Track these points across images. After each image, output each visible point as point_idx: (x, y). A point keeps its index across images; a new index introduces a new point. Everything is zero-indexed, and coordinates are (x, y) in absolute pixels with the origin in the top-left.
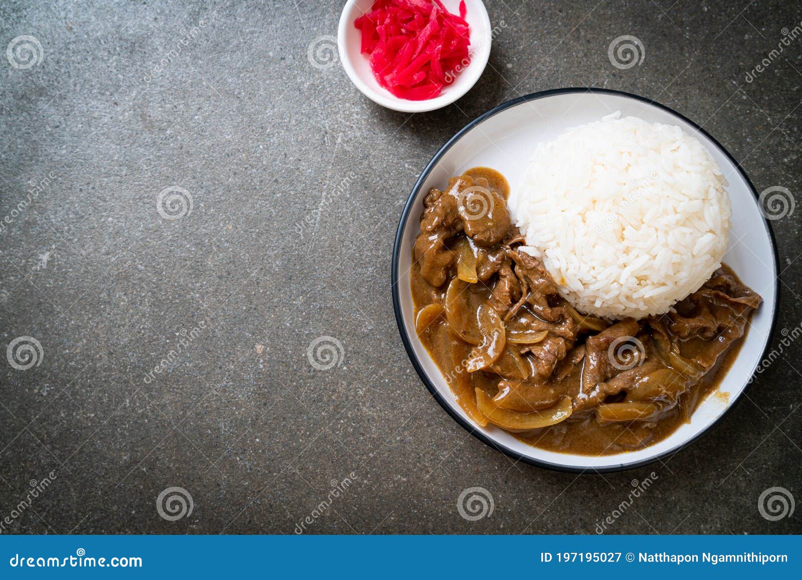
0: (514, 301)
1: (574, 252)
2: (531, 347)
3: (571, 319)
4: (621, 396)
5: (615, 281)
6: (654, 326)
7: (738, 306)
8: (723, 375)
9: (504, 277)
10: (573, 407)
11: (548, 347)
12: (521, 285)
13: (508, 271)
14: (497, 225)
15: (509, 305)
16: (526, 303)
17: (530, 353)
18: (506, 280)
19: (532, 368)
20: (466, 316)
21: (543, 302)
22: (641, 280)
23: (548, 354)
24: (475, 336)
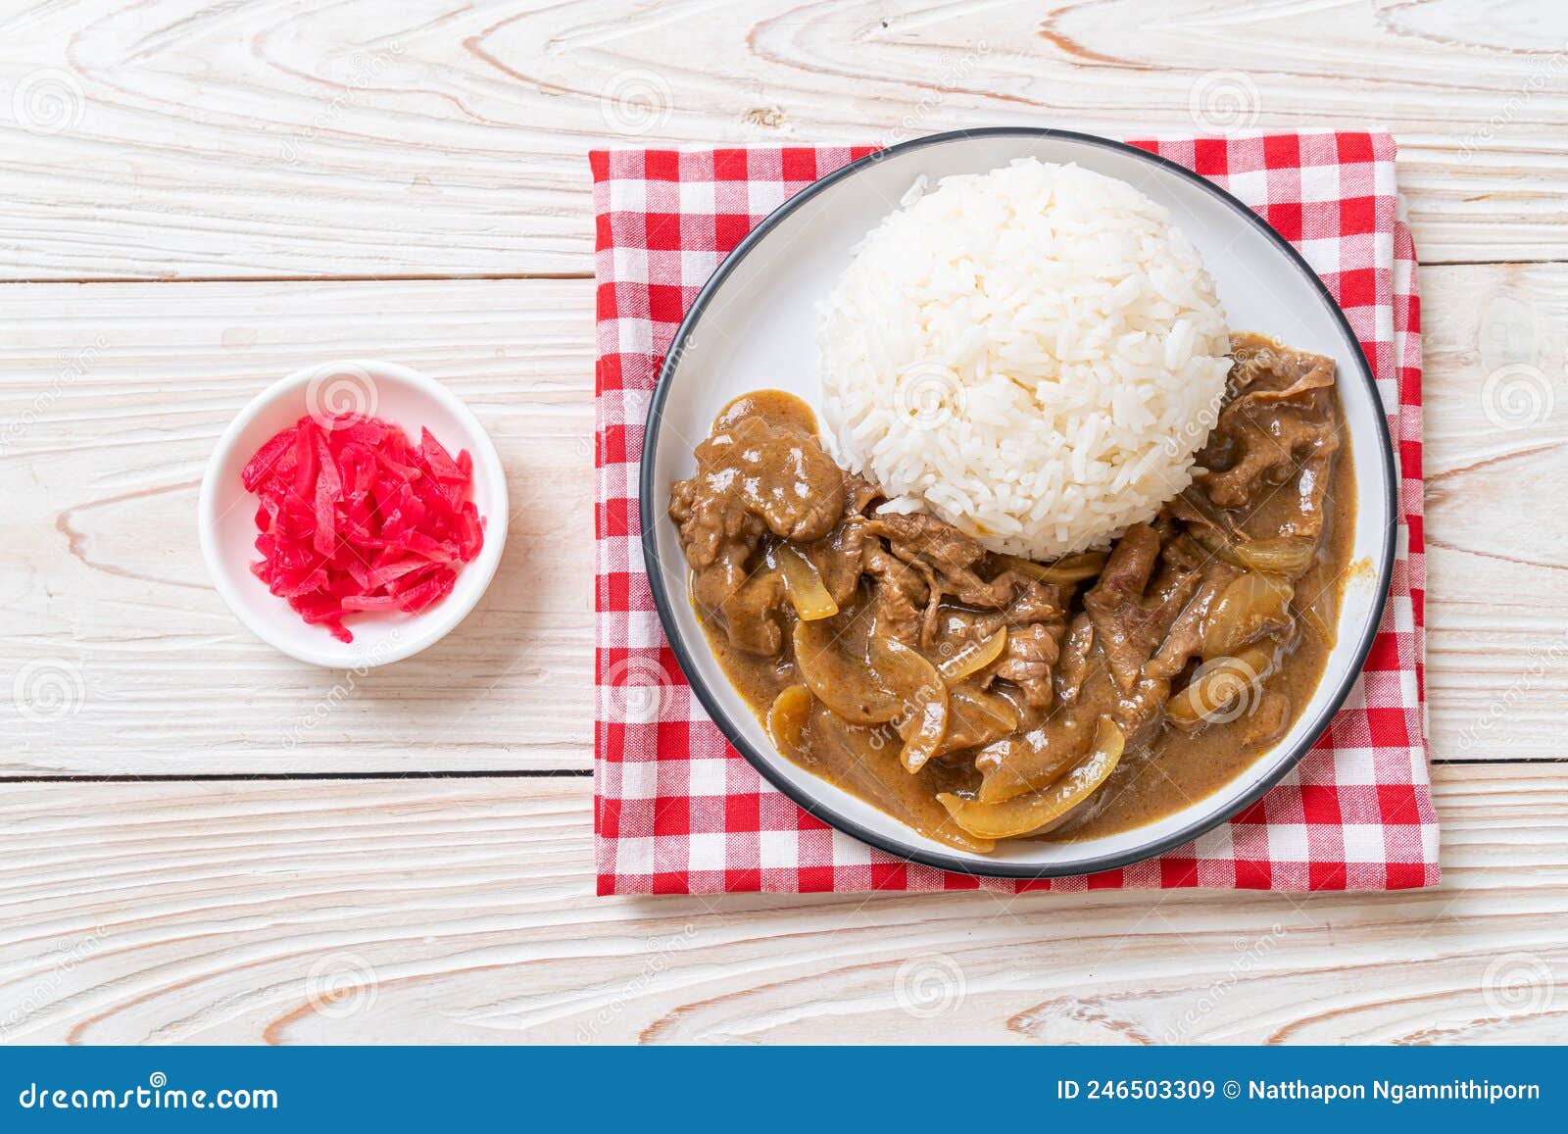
0: (922, 604)
1: (970, 472)
2: (993, 670)
3: (1033, 582)
4: (1194, 664)
5: (1066, 485)
6: (1183, 515)
7: (1301, 397)
8: (1350, 529)
9: (882, 573)
10: (1121, 730)
11: (1022, 650)
12: (916, 570)
13: (883, 559)
14: (818, 490)
15: (916, 617)
16: (944, 598)
17: (998, 681)
18: (888, 577)
19: (1015, 704)
20: (851, 678)
21: (973, 580)
22: (1110, 458)
23: (1029, 664)
24: (887, 705)
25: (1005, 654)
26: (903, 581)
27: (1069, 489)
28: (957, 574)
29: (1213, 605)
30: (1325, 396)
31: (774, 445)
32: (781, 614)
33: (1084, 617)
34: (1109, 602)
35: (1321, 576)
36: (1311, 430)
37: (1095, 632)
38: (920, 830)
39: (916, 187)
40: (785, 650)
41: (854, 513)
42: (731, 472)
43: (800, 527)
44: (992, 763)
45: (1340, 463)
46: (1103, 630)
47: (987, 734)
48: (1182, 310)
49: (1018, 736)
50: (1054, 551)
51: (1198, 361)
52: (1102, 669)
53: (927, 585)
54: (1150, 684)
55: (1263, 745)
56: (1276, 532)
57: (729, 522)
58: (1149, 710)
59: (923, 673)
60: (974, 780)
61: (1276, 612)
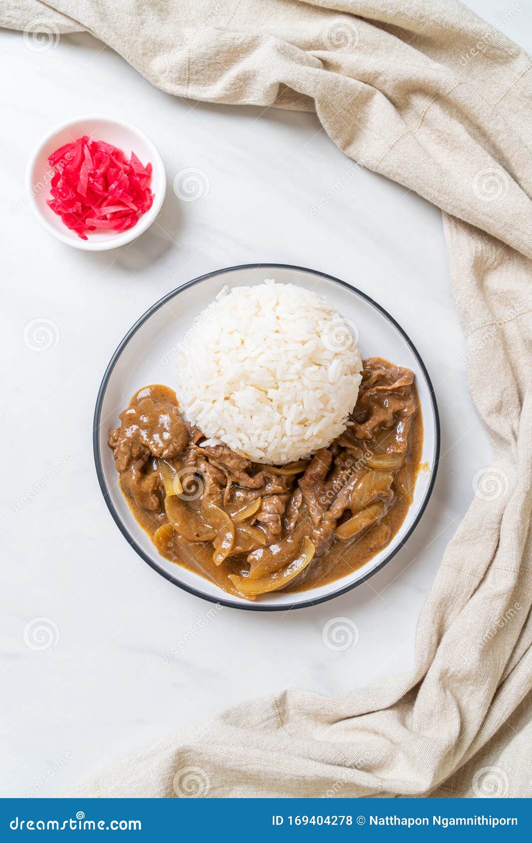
0: (223, 486)
1: (239, 430)
2: (255, 517)
3: (273, 476)
4: (347, 513)
6: (343, 444)
7: (399, 389)
8: (420, 448)
9: (205, 472)
10: (313, 543)
11: (268, 508)
12: (221, 471)
13: (205, 465)
14: (175, 435)
15: (220, 493)
16: (233, 483)
17: (258, 522)
18: (207, 474)
19: (265, 532)
20: (192, 520)
21: (245, 476)
22: (304, 423)
23: (270, 515)
24: (208, 532)
25: (260, 510)
26: (214, 476)
27: (284, 438)
28: (237, 474)
29: (356, 486)
30: (409, 389)
31: (154, 413)
32: (159, 492)
33: (298, 491)
34: (308, 485)
35: (407, 471)
36: (402, 404)
37: (303, 498)
38: (223, 589)
39: (223, 291)
40: (161, 508)
41: (193, 444)
42: (135, 427)
43: (166, 452)
44: (254, 559)
45: (416, 418)
46: (306, 497)
47: (252, 546)
48: (336, 354)
50: (283, 459)
51: (344, 377)
52: (305, 512)
53: (226, 477)
54: (327, 523)
55: (378, 548)
56: (386, 451)
57: (133, 450)
58: (326, 535)
59: (223, 518)
60: (247, 566)
61: (384, 489)
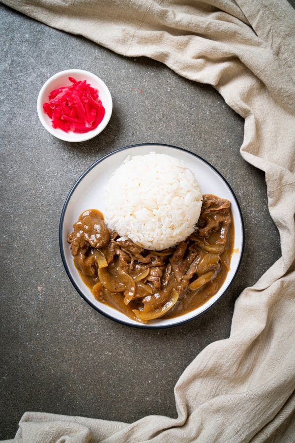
0: (129, 262)
1: (138, 232)
2: (146, 279)
3: (156, 257)
4: (195, 276)
5: (161, 235)
6: (193, 239)
7: (222, 210)
8: (233, 242)
9: (119, 255)
10: (178, 293)
11: (153, 274)
12: (128, 254)
13: (120, 252)
14: (103, 235)
15: (128, 266)
16: (135, 261)
17: (148, 281)
18: (121, 256)
19: (152, 287)
20: (113, 281)
21: (141, 257)
22: (172, 228)
23: (155, 277)
24: (121, 287)
25: (149, 275)
26: (125, 257)
28: (137, 256)
29: (200, 261)
30: (228, 210)
31: (92, 224)
32: (95, 266)
33: (169, 264)
34: (174, 261)
35: (226, 254)
36: (224, 218)
37: (172, 268)
38: (130, 318)
39: (128, 158)
40: (96, 274)
41: (112, 240)
42: (81, 232)
43: (98, 245)
44: (146, 301)
45: (231, 226)
46: (174, 268)
47: (145, 294)
48: (189, 191)
49: (153, 295)
50: (162, 247)
51: (193, 203)
52: (173, 277)
53: (130, 258)
54: (185, 281)
55: (212, 295)
56: (215, 243)
57: (81, 244)
58: (184, 288)
59: (129, 279)
60: (142, 305)
61: (215, 263)
